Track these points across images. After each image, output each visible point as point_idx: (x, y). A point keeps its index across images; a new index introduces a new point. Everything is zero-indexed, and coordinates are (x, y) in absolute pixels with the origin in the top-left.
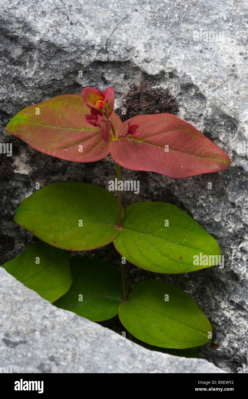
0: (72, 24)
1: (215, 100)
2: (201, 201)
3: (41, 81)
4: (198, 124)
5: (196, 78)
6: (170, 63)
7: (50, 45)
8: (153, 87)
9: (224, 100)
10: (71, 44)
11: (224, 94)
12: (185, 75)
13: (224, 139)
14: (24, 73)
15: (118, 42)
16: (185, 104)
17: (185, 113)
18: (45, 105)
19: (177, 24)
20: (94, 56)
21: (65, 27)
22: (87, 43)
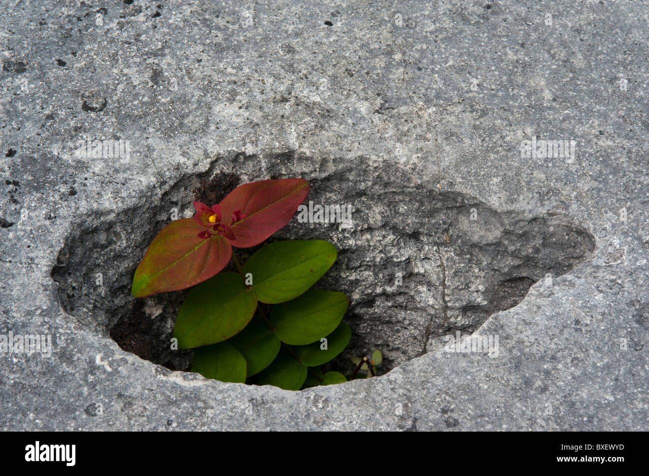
0: (124, 184)
1: (264, 150)
2: (291, 225)
3: (136, 241)
4: (262, 176)
5: (237, 148)
6: (212, 152)
7: (125, 212)
8: (211, 179)
9: (270, 145)
10: (140, 198)
11: (265, 141)
12: (229, 152)
13: (286, 171)
14: (118, 247)
15: (166, 169)
16: (242, 171)
17: (247, 177)
18: (149, 256)
19: (181, 124)
20: (159, 192)
21: (123, 190)
22: (148, 188)
